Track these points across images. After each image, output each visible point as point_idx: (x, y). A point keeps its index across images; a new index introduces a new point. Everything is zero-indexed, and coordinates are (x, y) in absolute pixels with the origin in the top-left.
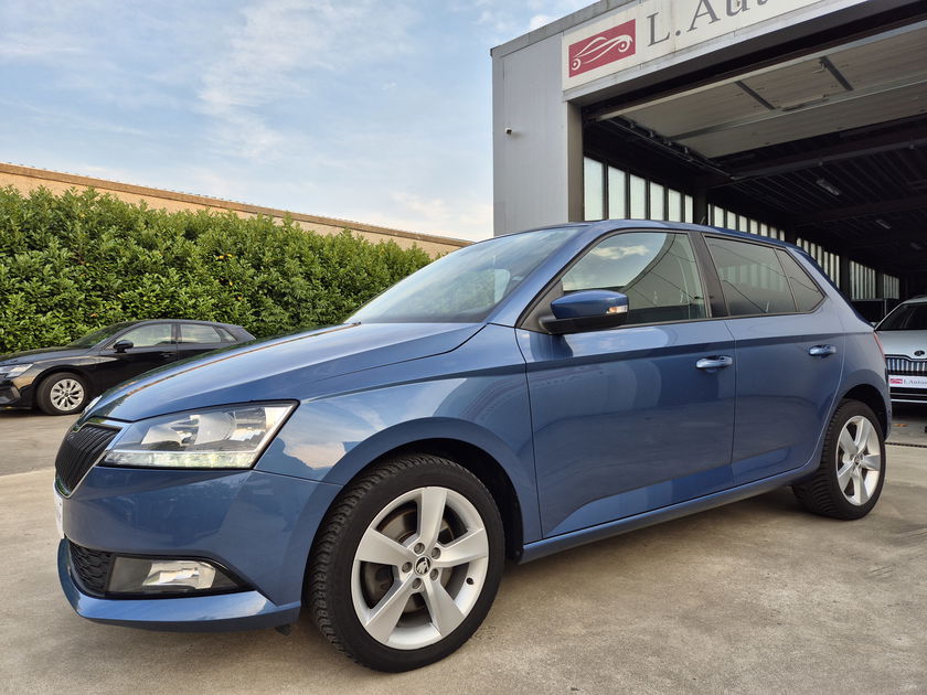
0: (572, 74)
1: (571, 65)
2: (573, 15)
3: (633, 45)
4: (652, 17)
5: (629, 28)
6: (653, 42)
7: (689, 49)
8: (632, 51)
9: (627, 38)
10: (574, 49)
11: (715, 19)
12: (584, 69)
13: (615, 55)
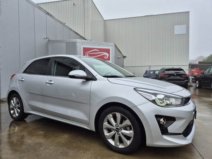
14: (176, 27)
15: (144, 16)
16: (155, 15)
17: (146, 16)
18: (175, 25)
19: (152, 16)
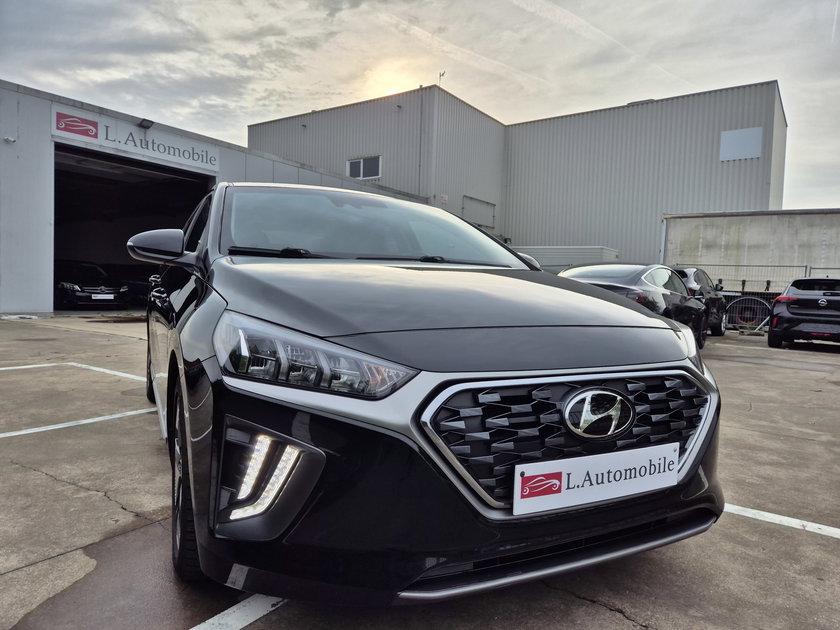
1: (58, 124)
3: (96, 134)
4: (107, 127)
5: (95, 125)
6: (107, 139)
7: (124, 152)
8: (96, 136)
9: (94, 130)
10: (60, 116)
11: (135, 145)
12: (65, 129)
13: (85, 133)
14: (726, 136)
15: (623, 107)
16: (658, 101)
18: (725, 130)
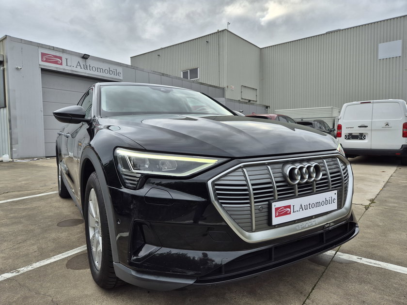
0: (42, 61)
1: (42, 58)
2: (42, 44)
3: (62, 63)
4: (67, 59)
5: (60, 58)
6: (67, 65)
7: (76, 72)
8: (61, 64)
9: (60, 61)
10: (43, 55)
11: (81, 68)
12: (46, 61)
13: (56, 63)
14: (381, 46)
15: (324, 34)
16: (342, 30)
17: (327, 33)
18: (380, 43)
19: (337, 31)
